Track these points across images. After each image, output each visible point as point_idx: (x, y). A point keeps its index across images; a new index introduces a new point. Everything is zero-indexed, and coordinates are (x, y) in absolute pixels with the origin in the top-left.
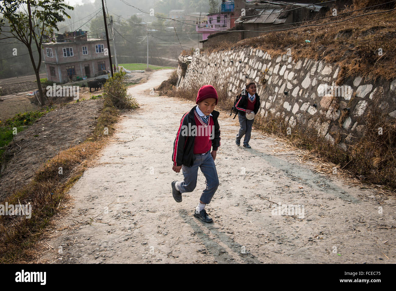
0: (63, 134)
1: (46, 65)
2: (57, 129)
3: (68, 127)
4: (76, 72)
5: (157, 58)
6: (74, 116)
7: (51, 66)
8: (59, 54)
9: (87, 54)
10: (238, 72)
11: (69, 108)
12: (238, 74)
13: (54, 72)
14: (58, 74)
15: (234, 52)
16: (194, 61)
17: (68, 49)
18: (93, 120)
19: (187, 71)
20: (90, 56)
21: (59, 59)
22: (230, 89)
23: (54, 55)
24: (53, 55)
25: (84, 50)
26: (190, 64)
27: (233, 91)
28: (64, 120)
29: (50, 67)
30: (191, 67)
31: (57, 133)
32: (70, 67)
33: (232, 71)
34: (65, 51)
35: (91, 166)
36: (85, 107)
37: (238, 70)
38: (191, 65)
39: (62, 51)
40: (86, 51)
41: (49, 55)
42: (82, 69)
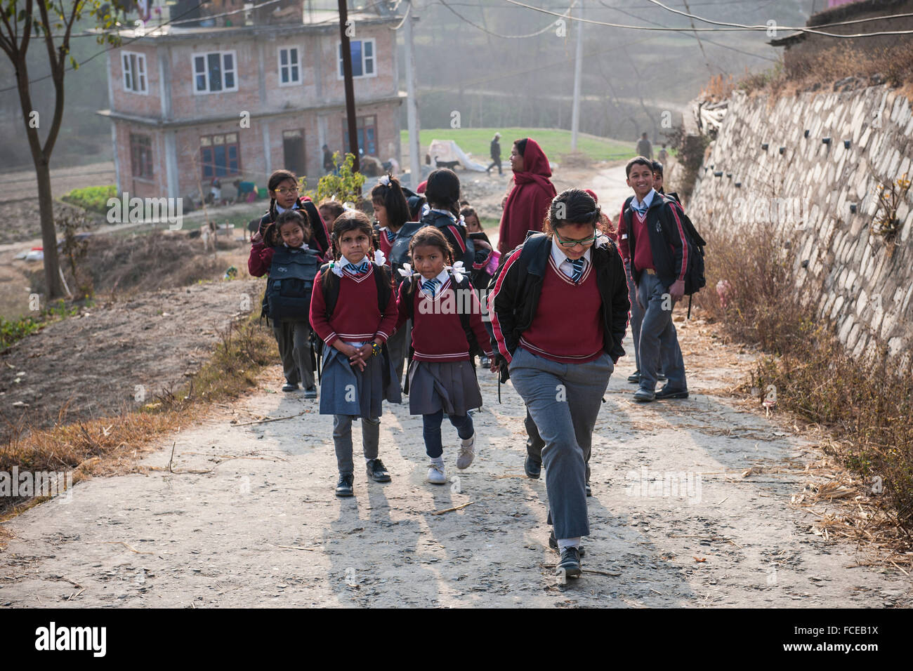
0: (83, 400)
1: (114, 129)
2: (68, 380)
3: (107, 374)
4: (244, 161)
5: (634, 102)
6: (142, 336)
7: (135, 130)
8: (175, 78)
9: (300, 82)
10: (838, 186)
11: (133, 308)
12: (836, 193)
13: (149, 158)
14: (163, 166)
15: (840, 101)
16: (728, 131)
17: (214, 59)
18: (206, 355)
19: (702, 173)
20: (312, 89)
21: (175, 103)
22: (805, 256)
23: (154, 82)
24: (150, 81)
25: (284, 61)
26: (713, 143)
27: (811, 265)
28: (101, 349)
29: (132, 136)
30: (717, 154)
31: (62, 394)
32: (219, 141)
33: (821, 179)
34: (200, 67)
35: (103, 472)
36: (195, 305)
37: (837, 180)
38: (717, 147)
39: (189, 68)
40: (295, 69)
41: (133, 83)
42: (272, 150)
